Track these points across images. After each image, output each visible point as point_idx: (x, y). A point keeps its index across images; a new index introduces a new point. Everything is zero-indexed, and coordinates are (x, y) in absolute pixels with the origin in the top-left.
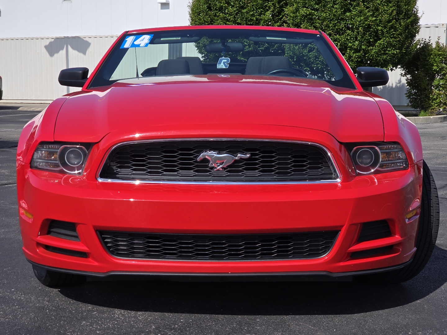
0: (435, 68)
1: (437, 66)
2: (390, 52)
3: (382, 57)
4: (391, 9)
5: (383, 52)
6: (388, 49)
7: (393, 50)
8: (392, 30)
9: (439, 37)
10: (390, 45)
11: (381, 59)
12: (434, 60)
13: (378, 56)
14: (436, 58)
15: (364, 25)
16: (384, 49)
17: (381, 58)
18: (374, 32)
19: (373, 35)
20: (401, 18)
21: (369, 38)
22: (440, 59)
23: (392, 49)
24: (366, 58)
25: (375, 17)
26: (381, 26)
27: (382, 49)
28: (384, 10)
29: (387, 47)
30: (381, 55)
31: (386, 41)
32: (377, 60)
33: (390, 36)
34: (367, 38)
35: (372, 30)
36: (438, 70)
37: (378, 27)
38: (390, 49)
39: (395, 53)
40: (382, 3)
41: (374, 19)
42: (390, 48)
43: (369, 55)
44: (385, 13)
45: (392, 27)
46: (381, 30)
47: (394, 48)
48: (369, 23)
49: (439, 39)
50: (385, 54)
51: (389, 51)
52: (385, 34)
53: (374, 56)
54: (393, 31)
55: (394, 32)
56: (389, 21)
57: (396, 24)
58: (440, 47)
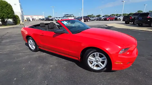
58: (17, 15)
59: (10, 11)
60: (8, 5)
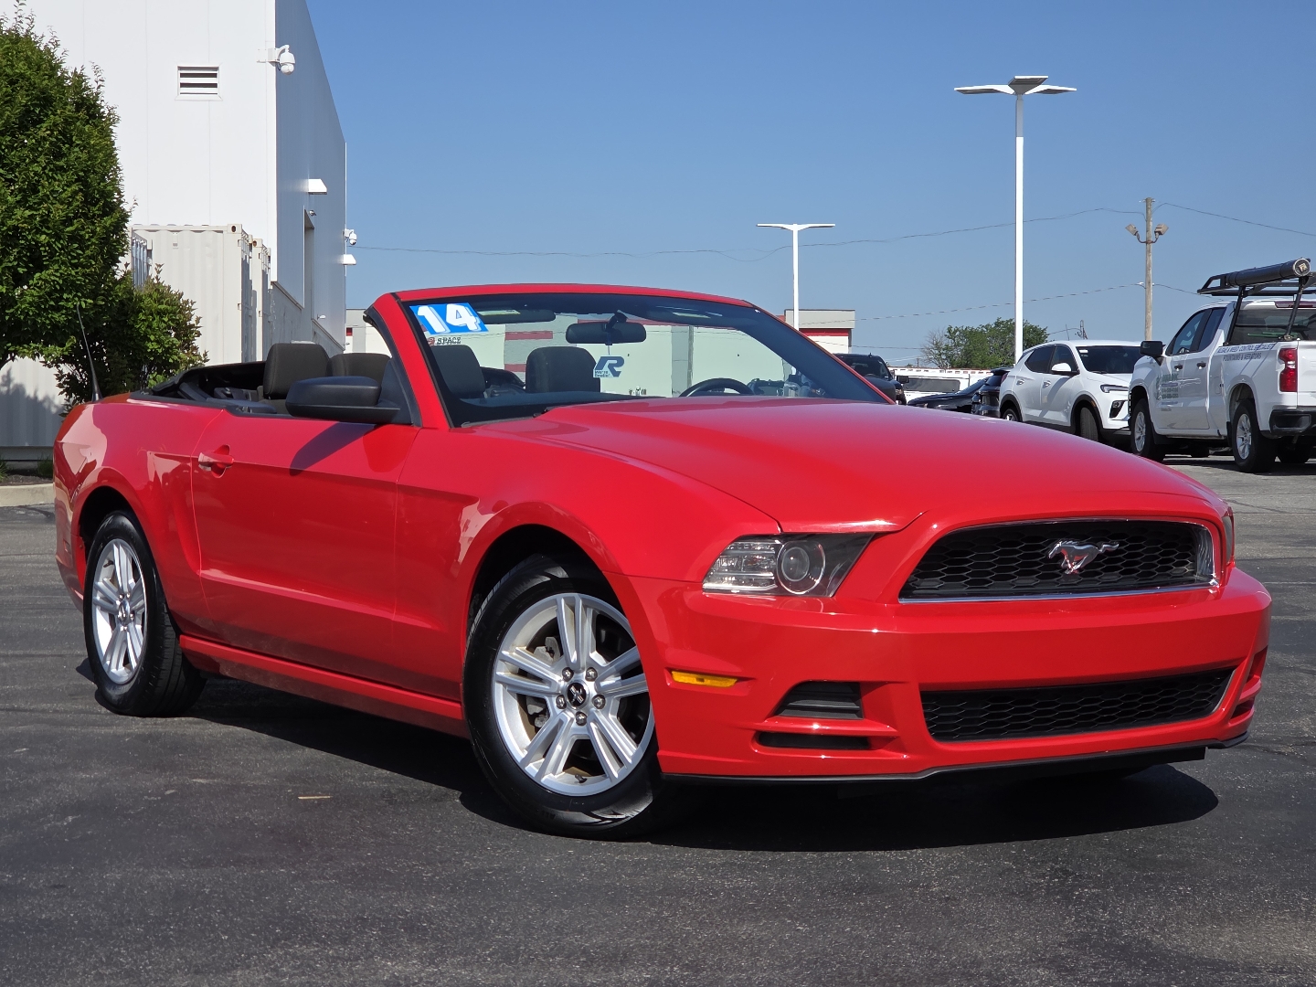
0: (151, 346)
1: (158, 342)
2: (70, 305)
3: (50, 316)
4: (69, 189)
5: (52, 303)
6: (65, 296)
7: (77, 299)
8: (76, 245)
9: (160, 266)
10: (70, 285)
11: (48, 322)
12: (149, 326)
13: (39, 315)
14: (154, 319)
15: (5, 228)
16: (55, 293)
17: (47, 318)
18: (29, 248)
19: (25, 256)
20: (94, 215)
21: (15, 263)
22: (164, 325)
23: (76, 296)
24: (7, 318)
25: (30, 208)
26: (47, 234)
27: (50, 294)
28: (53, 192)
29: (62, 291)
30: (45, 310)
31: (61, 274)
32: (35, 323)
33: (70, 261)
34: (10, 265)
35: (23, 242)
36: (160, 351)
37: (38, 236)
38: (71, 296)
39: (84, 306)
40: (46, 171)
41: (28, 213)
42: (70, 293)
43: (17, 310)
44: (55, 198)
45: (74, 237)
46: (49, 244)
47: (79, 294)
48: (16, 223)
49: (159, 272)
50: (57, 309)
51: (67, 300)
52: (59, 256)
53: (31, 313)
54: (77, 248)
55: (80, 252)
56: (68, 221)
57: (84, 229)
58: (161, 293)
59: (58, 212)
60: (46, 101)
